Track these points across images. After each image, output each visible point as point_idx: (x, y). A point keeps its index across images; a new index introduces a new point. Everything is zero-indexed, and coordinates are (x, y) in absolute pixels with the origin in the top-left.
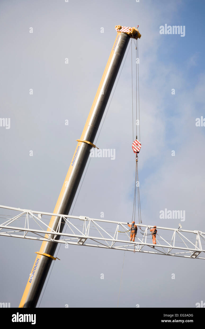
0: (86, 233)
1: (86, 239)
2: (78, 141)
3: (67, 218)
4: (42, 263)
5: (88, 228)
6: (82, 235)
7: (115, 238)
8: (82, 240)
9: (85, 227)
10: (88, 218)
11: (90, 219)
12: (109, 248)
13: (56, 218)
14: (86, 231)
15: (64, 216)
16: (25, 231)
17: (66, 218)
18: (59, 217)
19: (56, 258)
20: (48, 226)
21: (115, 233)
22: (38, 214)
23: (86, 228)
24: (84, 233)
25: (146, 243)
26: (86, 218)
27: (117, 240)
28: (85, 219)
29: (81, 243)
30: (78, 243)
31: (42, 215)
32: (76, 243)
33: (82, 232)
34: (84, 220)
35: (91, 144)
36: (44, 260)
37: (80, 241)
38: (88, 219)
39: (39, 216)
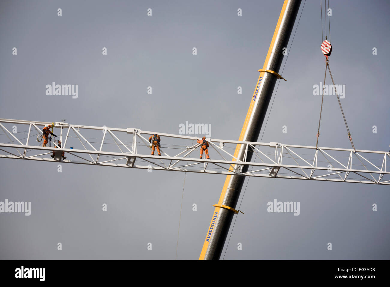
0: (279, 162)
1: (279, 168)
2: (260, 72)
3: (256, 146)
4: (221, 217)
5: (281, 156)
6: (274, 163)
7: (315, 166)
8: (274, 171)
9: (277, 156)
10: (280, 143)
11: (282, 145)
12: (308, 179)
13: (243, 146)
14: (279, 160)
15: (251, 143)
16: (204, 163)
17: (254, 145)
18: (245, 145)
19: (239, 211)
20: (233, 155)
21: (314, 160)
22: (219, 142)
23: (279, 156)
24: (277, 162)
25: (352, 169)
26: (277, 144)
27: (316, 167)
28: (277, 146)
29: (273, 175)
30: (270, 175)
31: (224, 144)
32: (268, 176)
33: (274, 161)
34: (275, 147)
35: (275, 73)
36: (223, 214)
37: (272, 172)
38: (280, 145)
39: (221, 145)
